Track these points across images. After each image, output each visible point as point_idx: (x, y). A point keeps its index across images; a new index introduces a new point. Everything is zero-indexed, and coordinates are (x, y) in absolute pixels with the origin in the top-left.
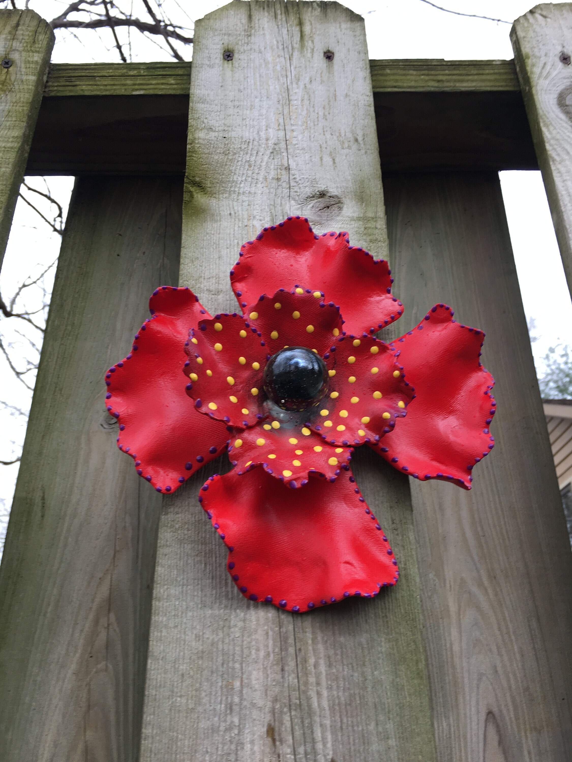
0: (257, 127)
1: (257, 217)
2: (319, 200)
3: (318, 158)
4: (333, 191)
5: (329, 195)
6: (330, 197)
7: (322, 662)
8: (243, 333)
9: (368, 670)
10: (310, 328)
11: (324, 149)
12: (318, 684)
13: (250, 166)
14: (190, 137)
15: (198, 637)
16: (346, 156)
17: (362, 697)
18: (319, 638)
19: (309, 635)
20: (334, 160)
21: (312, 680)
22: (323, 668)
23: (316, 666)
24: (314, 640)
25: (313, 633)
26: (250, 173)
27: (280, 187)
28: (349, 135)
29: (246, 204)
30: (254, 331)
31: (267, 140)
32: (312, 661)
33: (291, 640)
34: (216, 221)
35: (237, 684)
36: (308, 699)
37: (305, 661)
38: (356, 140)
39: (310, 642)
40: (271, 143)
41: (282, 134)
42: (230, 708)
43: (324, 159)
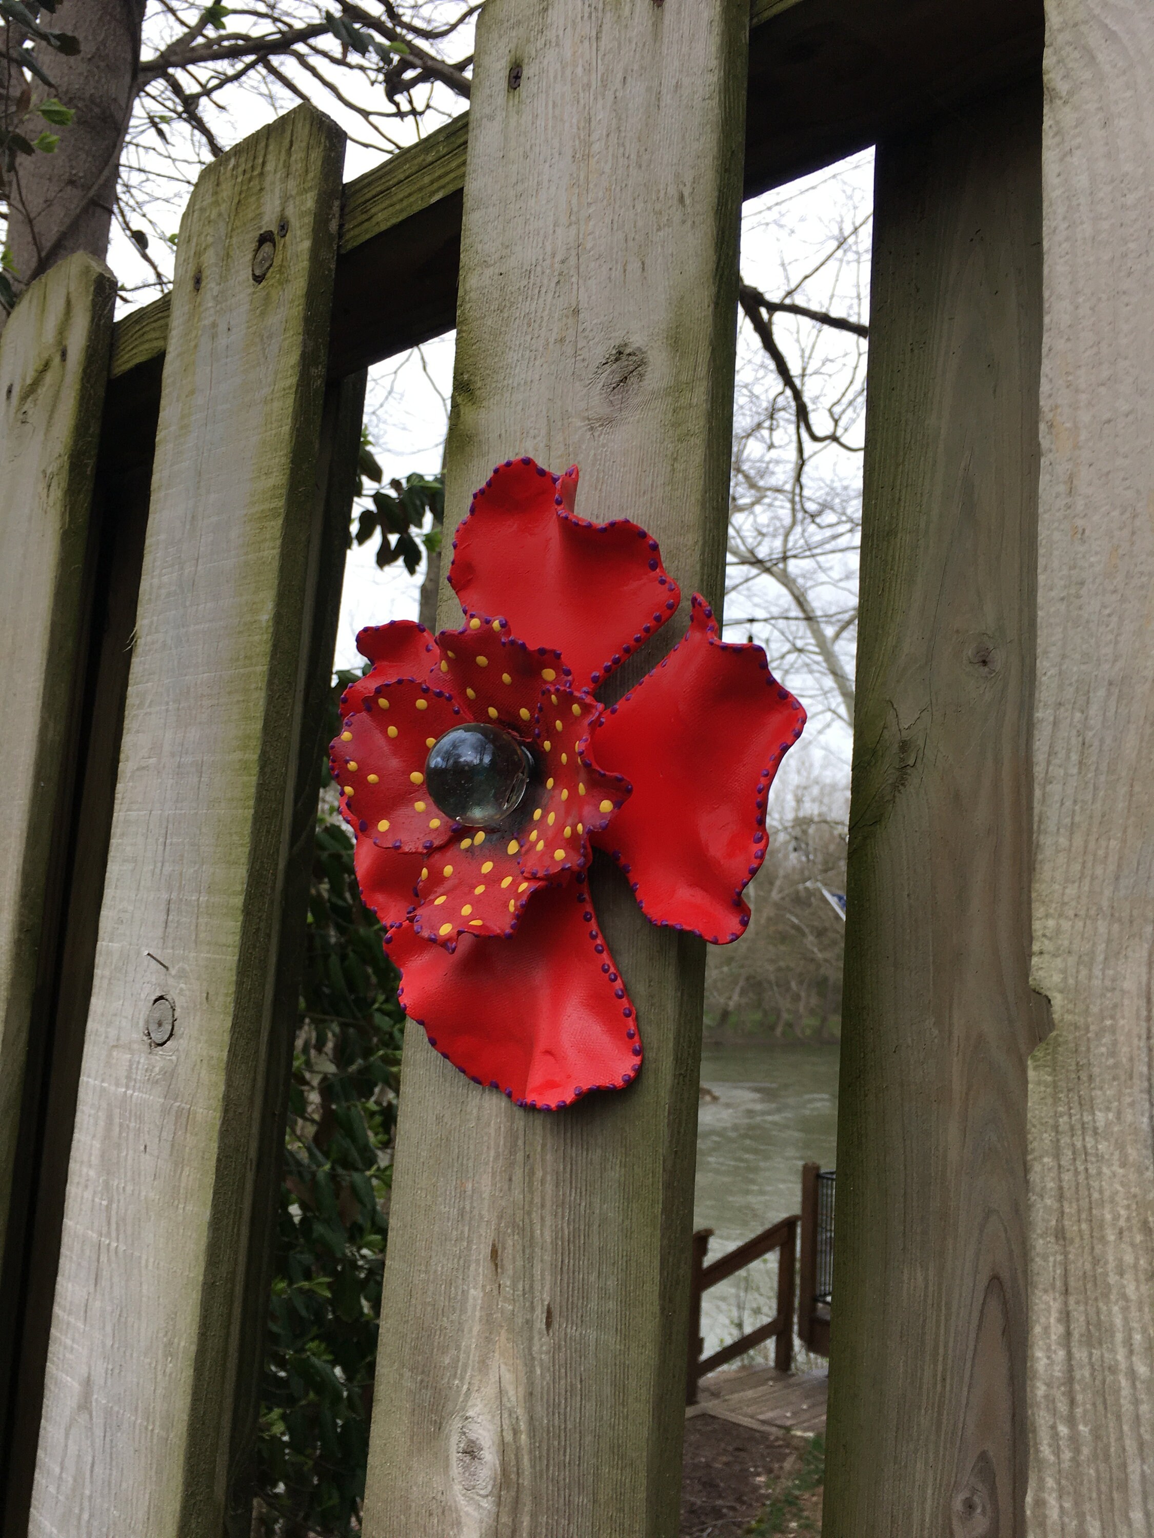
0: (542, 232)
1: (532, 432)
2: (615, 366)
3: (620, 267)
4: (637, 340)
5: (628, 351)
6: (629, 354)
7: (549, 1178)
8: (421, 704)
9: (597, 1201)
10: (506, 678)
11: (631, 243)
12: (543, 1206)
13: (529, 325)
14: (461, 293)
15: (439, 1119)
16: (663, 246)
17: (587, 1236)
18: (549, 1145)
19: (539, 1139)
20: (643, 263)
21: (537, 1200)
22: (549, 1188)
23: (543, 1182)
24: (544, 1146)
25: (544, 1137)
26: (528, 338)
27: (563, 358)
28: (672, 191)
29: (519, 408)
30: (440, 694)
31: (553, 255)
32: (539, 1174)
33: (520, 1142)
34: (483, 456)
35: (469, 1186)
36: (531, 1223)
37: (532, 1173)
38: (681, 199)
39: (539, 1149)
40: (558, 258)
41: (573, 231)
42: (462, 1212)
43: (629, 268)
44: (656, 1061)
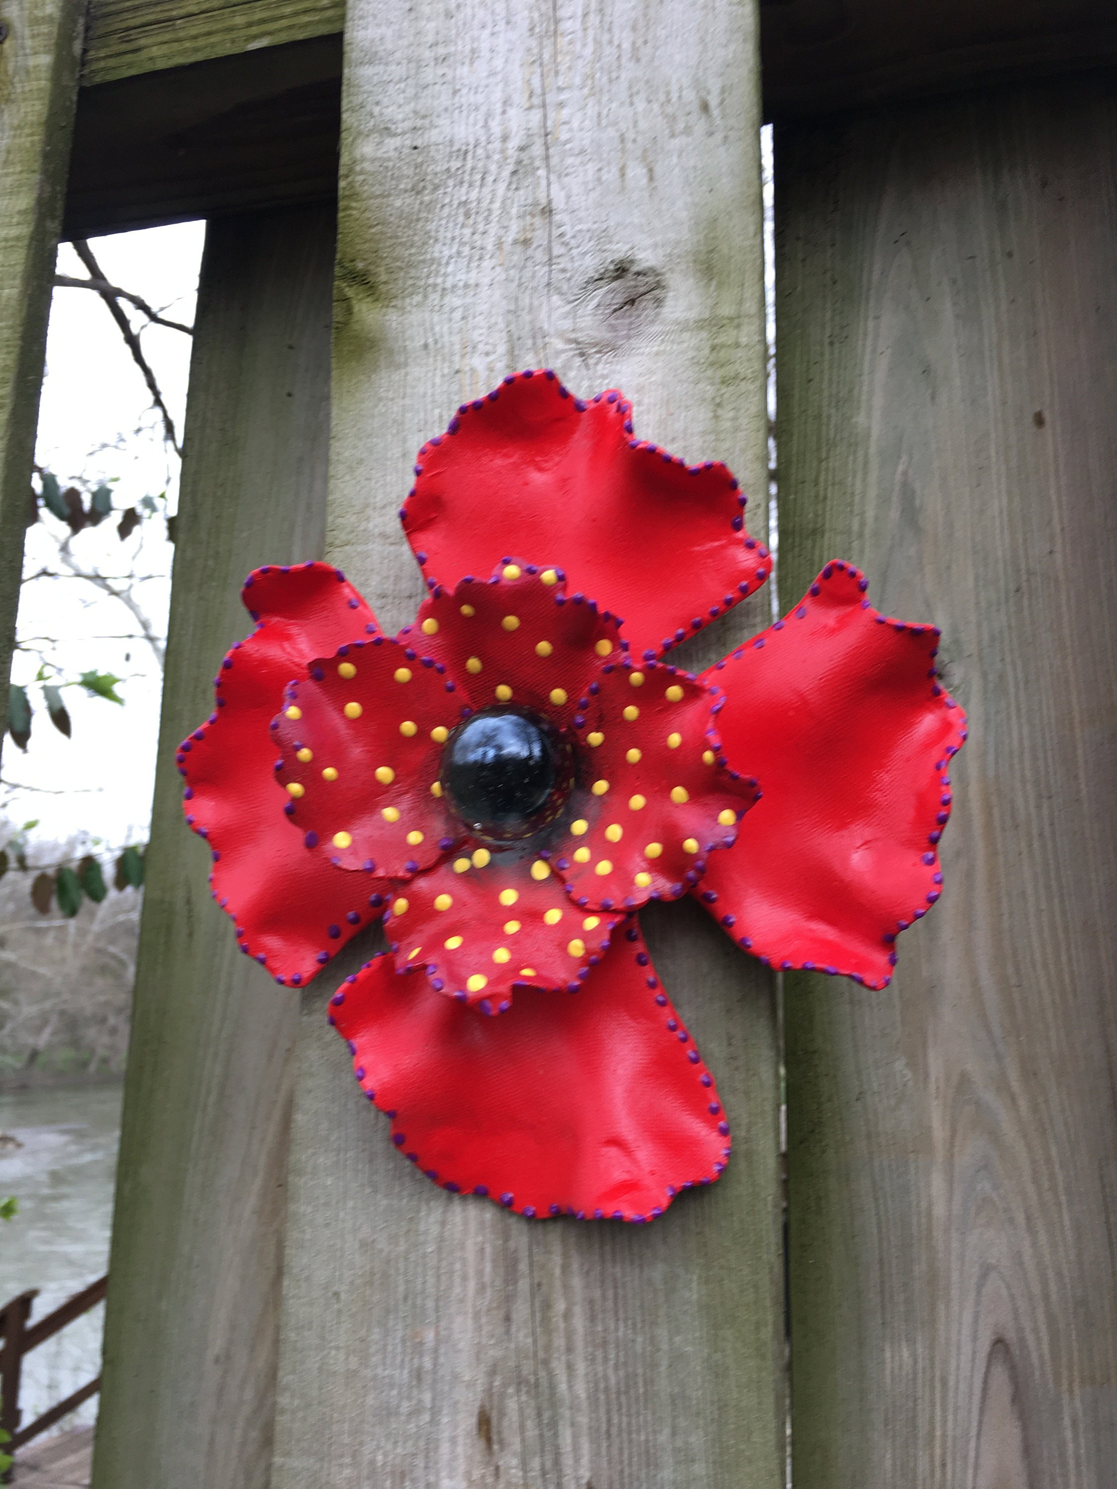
0: (483, 109)
1: (481, 346)
2: (614, 284)
3: (615, 170)
4: (646, 258)
5: (635, 268)
6: (638, 274)
7: (578, 1310)
8: (403, 674)
9: (662, 1333)
10: (544, 647)
11: (629, 145)
12: (570, 1349)
13: (467, 215)
14: (344, 159)
15: (364, 1245)
16: (679, 156)
17: (649, 1382)
18: (575, 1266)
19: (557, 1260)
20: (651, 170)
21: (559, 1342)
22: (579, 1323)
23: (568, 1315)
24: (565, 1268)
25: (566, 1255)
26: (467, 231)
27: (529, 263)
28: (690, 95)
29: (458, 315)
30: (429, 664)
31: (505, 138)
32: (560, 1306)
33: (523, 1267)
34: (398, 367)
35: (429, 1336)
36: (551, 1376)
37: (547, 1306)
38: (705, 107)
39: (557, 1271)
40: (513, 144)
41: (536, 116)
42: (418, 1375)
43: (630, 173)
44: (747, 1140)
